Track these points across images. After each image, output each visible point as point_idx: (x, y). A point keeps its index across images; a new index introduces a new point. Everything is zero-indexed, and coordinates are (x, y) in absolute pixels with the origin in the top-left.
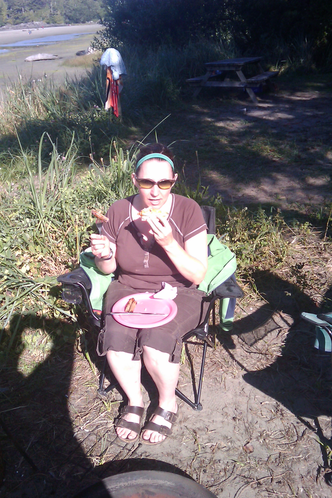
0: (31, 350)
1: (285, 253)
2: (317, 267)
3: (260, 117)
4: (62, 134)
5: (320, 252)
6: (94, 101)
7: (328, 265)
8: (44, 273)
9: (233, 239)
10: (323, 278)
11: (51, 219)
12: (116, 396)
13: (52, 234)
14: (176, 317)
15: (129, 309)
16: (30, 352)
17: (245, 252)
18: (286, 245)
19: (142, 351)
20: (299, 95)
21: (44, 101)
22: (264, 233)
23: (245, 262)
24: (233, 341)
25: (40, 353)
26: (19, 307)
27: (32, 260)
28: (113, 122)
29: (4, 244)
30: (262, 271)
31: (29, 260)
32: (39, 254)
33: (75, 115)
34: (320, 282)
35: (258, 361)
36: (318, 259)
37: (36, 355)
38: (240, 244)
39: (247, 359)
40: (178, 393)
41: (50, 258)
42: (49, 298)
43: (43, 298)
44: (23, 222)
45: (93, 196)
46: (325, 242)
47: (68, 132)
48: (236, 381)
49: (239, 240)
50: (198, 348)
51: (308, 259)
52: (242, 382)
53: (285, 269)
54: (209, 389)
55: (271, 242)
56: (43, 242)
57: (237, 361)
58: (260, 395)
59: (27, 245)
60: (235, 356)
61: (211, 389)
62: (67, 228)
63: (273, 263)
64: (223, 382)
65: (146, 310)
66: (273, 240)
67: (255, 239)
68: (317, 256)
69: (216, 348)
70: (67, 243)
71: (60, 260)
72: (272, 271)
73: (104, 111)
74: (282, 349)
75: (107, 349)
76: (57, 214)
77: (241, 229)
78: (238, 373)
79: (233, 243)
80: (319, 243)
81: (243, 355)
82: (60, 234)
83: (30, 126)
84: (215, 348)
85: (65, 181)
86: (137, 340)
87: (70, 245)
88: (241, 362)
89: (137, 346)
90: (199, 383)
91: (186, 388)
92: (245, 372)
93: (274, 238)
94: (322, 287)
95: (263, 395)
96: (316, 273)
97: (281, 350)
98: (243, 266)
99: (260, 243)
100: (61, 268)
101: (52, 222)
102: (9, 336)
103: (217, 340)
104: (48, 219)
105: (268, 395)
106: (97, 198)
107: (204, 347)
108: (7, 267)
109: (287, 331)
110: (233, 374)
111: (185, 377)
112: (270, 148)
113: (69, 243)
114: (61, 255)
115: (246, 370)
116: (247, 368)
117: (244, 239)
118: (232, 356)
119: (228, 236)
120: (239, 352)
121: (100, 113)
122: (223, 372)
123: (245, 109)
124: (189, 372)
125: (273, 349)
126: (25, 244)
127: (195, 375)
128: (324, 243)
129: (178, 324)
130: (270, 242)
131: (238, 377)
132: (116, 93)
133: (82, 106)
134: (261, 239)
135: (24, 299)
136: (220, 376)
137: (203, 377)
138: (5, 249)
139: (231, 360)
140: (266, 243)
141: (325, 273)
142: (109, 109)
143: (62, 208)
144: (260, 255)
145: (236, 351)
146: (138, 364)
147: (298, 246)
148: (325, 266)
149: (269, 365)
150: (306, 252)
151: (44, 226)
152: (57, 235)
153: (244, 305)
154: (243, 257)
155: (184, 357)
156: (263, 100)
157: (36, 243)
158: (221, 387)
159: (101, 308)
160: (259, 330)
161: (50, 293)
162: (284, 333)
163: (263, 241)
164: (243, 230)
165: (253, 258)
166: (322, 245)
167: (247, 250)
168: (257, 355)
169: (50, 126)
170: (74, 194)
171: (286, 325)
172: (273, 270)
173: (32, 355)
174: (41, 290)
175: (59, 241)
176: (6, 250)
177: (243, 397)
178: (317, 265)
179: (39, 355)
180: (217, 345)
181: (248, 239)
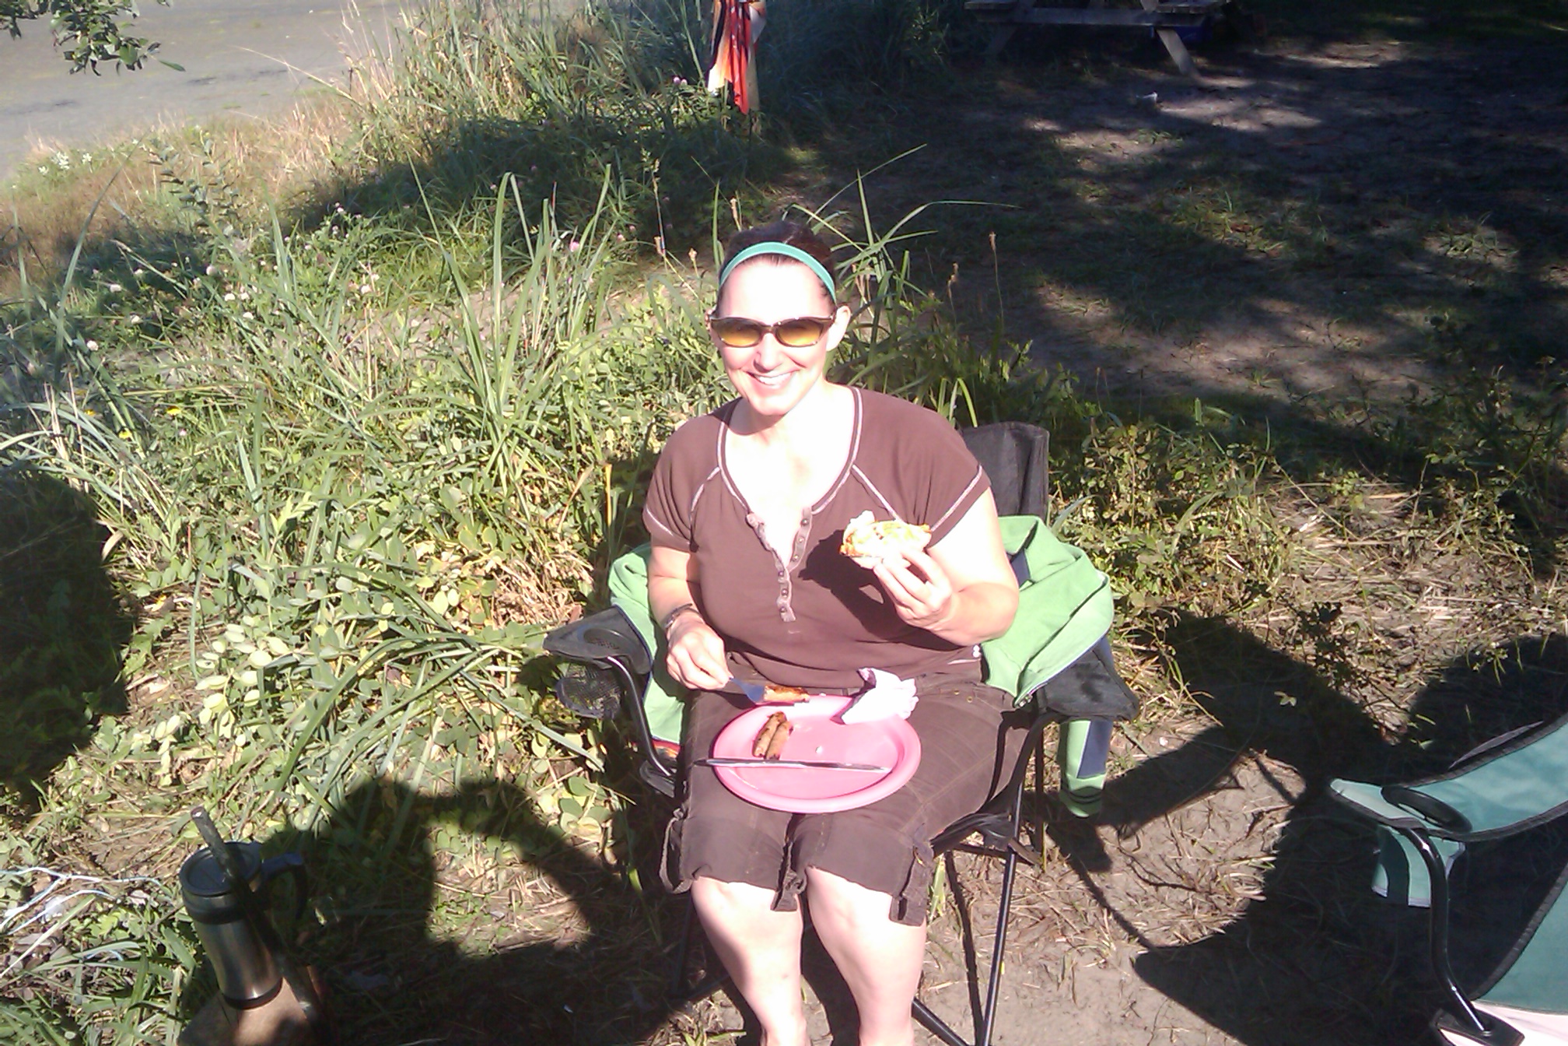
0: (459, 857)
1: (1280, 563)
2: (1384, 612)
3: (1204, 121)
4: (571, 166)
5: (1398, 561)
6: (675, 63)
7: (1423, 607)
8: (504, 611)
9: (1106, 515)
10: (1405, 647)
11: (529, 443)
12: (722, 1015)
13: (532, 488)
14: (914, 780)
15: (765, 749)
16: (454, 864)
17: (1143, 559)
18: (1282, 537)
19: (805, 883)
20: (1334, 53)
21: (519, 61)
22: (1209, 498)
23: (1143, 591)
24: (1100, 845)
25: (487, 867)
26: (424, 721)
27: (466, 572)
28: (732, 132)
29: (383, 518)
30: (1202, 620)
31: (457, 572)
32: (488, 552)
33: (614, 107)
34: (1395, 660)
35: (1184, 914)
36: (1390, 583)
37: (472, 871)
38: (1129, 533)
39: (1147, 906)
40: (919, 1012)
41: (525, 566)
42: (518, 695)
43: (499, 691)
44: (443, 450)
45: (662, 370)
46: (1413, 528)
47: (591, 161)
48: (1111, 977)
49: (1125, 519)
50: (988, 867)
51: (1357, 582)
52: (1128, 981)
53: (1277, 615)
54: (1021, 1001)
55: (1234, 527)
56: (503, 514)
57: (1114, 911)
58: (1188, 1024)
59: (453, 522)
60: (1108, 896)
61: (1029, 1001)
62: (577, 471)
63: (1236, 595)
64: (1067, 980)
65: (820, 750)
66: (1237, 522)
67: (1179, 517)
68: (1386, 576)
69: (1045, 868)
70: (578, 520)
71: (554, 574)
72: (1233, 620)
73: (705, 95)
74: (1264, 875)
75: (693, 874)
76: (546, 427)
77: (1135, 485)
78: (1117, 953)
79: (1107, 526)
80: (1395, 534)
81: (1132, 892)
82: (556, 489)
83: (473, 140)
84: (1041, 866)
85: (576, 319)
86: (790, 848)
87: (586, 524)
88: (1127, 916)
89: (789, 868)
90: (988, 982)
91: (948, 996)
92: (1142, 951)
93: (1240, 515)
94: (1402, 676)
95: (1198, 1026)
96: (1382, 631)
97: (1260, 879)
98: (1138, 601)
99: (1196, 530)
100: (556, 598)
101: (533, 450)
102: (391, 810)
103: (1048, 842)
104: (520, 443)
105: (1214, 1024)
106: (674, 375)
107: (1008, 862)
108: (388, 593)
109: (1280, 816)
110: (1099, 952)
111: (945, 958)
112: (1233, 222)
113: (583, 516)
114: (559, 558)
115: (1143, 942)
116: (1148, 936)
117: (1142, 516)
118: (1098, 895)
119: (1091, 505)
120: (1119, 882)
121: (690, 102)
122: (1068, 946)
123: (1155, 95)
124: (956, 945)
125: (1232, 875)
126: (445, 518)
127: (978, 955)
128: (1411, 534)
129: (920, 800)
130: (1230, 529)
131: (1115, 965)
132: (743, 44)
133: (635, 80)
134: (1199, 515)
135: (441, 694)
136: (1057, 959)
137: (1002, 960)
138: (384, 536)
139: (1093, 908)
140: (1215, 531)
141: (1412, 630)
142: (720, 91)
143: (563, 408)
144: (1195, 567)
145: (1112, 881)
146: (791, 923)
147: (1323, 539)
148: (1411, 608)
149: (1222, 928)
150: (1348, 561)
151: (505, 464)
152: (546, 490)
153: (1139, 729)
154: (1140, 573)
155: (942, 894)
156: (1214, 67)
157: (483, 519)
158: (1060, 997)
159: (678, 738)
160: (1189, 811)
161: (520, 678)
162: (1271, 825)
163: (1204, 522)
164: (1140, 487)
165: (1170, 580)
166: (1405, 540)
167: (1151, 552)
168: (1183, 895)
169: (535, 138)
170: (602, 361)
171: (1280, 798)
172: (1234, 618)
173: (461, 872)
174: (493, 668)
175: (553, 509)
176: (387, 538)
177: (1132, 1032)
178: (1384, 603)
179: (482, 872)
180: (1049, 859)
181: (1155, 516)
